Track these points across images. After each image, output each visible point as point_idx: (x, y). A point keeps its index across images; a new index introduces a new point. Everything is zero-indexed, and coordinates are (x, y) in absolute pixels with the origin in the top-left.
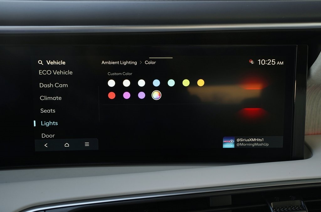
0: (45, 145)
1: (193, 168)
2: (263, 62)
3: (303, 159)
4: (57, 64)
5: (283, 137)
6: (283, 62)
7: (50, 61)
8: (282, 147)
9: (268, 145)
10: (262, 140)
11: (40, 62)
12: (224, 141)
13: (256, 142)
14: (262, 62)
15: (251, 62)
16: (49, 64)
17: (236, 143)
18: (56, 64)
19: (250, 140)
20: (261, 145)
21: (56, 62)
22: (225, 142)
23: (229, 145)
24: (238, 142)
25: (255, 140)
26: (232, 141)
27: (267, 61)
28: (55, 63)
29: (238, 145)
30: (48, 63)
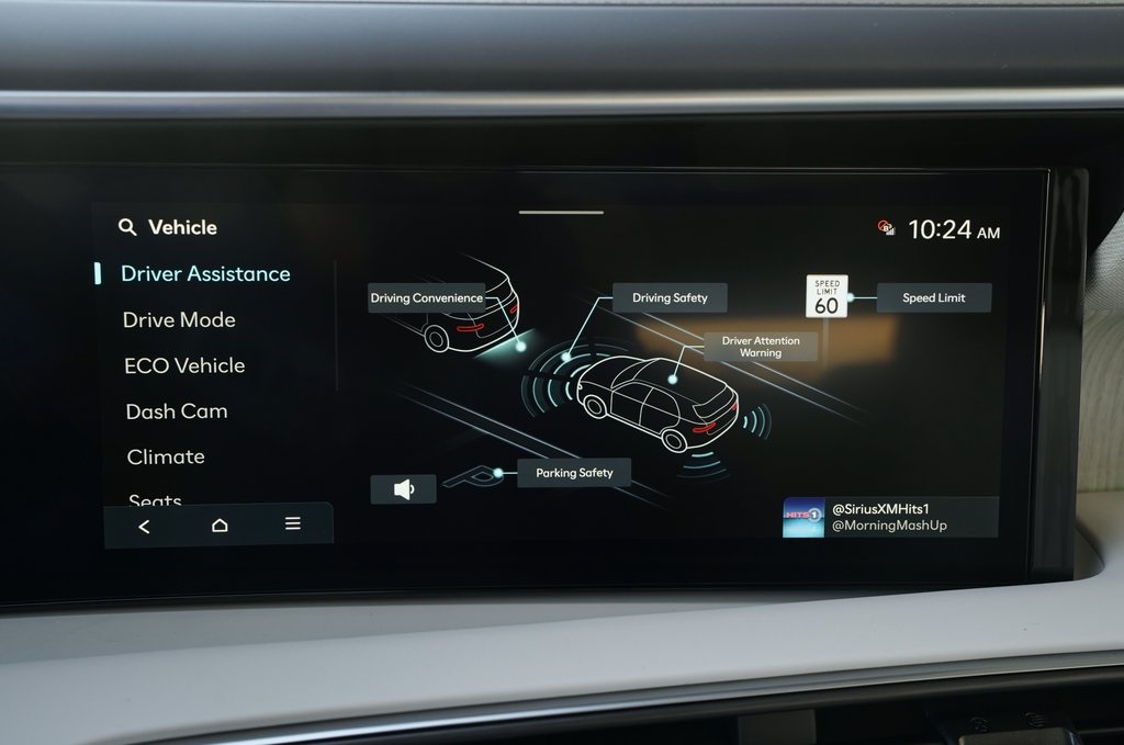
0: (141, 527)
1: (674, 611)
2: (928, 227)
3: (1072, 580)
4: (188, 233)
5: (998, 498)
6: (998, 229)
7: (161, 222)
8: (995, 534)
9: (943, 526)
10: (924, 509)
11: (126, 225)
12: (787, 515)
13: (903, 517)
14: (923, 229)
15: (886, 229)
16: (156, 232)
17: (829, 520)
18: (183, 232)
19: (878, 509)
20: (920, 526)
21: (182, 226)
22: (790, 518)
23: (804, 525)
24: (838, 518)
25: (896, 509)
26: (817, 513)
27: (942, 225)
28: (179, 229)
29: (837, 527)
30: (156, 227)
